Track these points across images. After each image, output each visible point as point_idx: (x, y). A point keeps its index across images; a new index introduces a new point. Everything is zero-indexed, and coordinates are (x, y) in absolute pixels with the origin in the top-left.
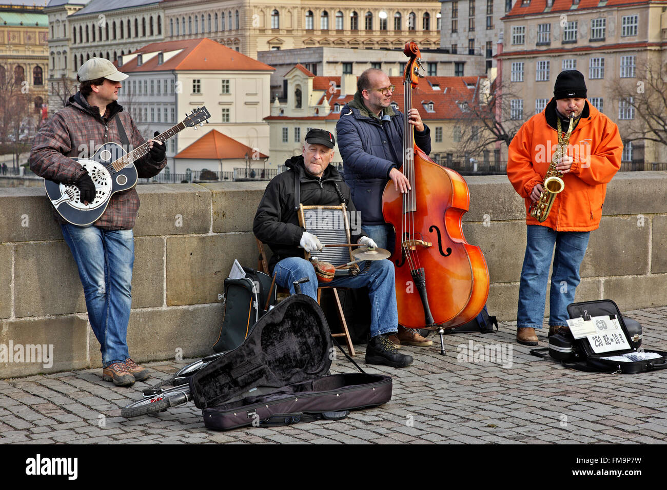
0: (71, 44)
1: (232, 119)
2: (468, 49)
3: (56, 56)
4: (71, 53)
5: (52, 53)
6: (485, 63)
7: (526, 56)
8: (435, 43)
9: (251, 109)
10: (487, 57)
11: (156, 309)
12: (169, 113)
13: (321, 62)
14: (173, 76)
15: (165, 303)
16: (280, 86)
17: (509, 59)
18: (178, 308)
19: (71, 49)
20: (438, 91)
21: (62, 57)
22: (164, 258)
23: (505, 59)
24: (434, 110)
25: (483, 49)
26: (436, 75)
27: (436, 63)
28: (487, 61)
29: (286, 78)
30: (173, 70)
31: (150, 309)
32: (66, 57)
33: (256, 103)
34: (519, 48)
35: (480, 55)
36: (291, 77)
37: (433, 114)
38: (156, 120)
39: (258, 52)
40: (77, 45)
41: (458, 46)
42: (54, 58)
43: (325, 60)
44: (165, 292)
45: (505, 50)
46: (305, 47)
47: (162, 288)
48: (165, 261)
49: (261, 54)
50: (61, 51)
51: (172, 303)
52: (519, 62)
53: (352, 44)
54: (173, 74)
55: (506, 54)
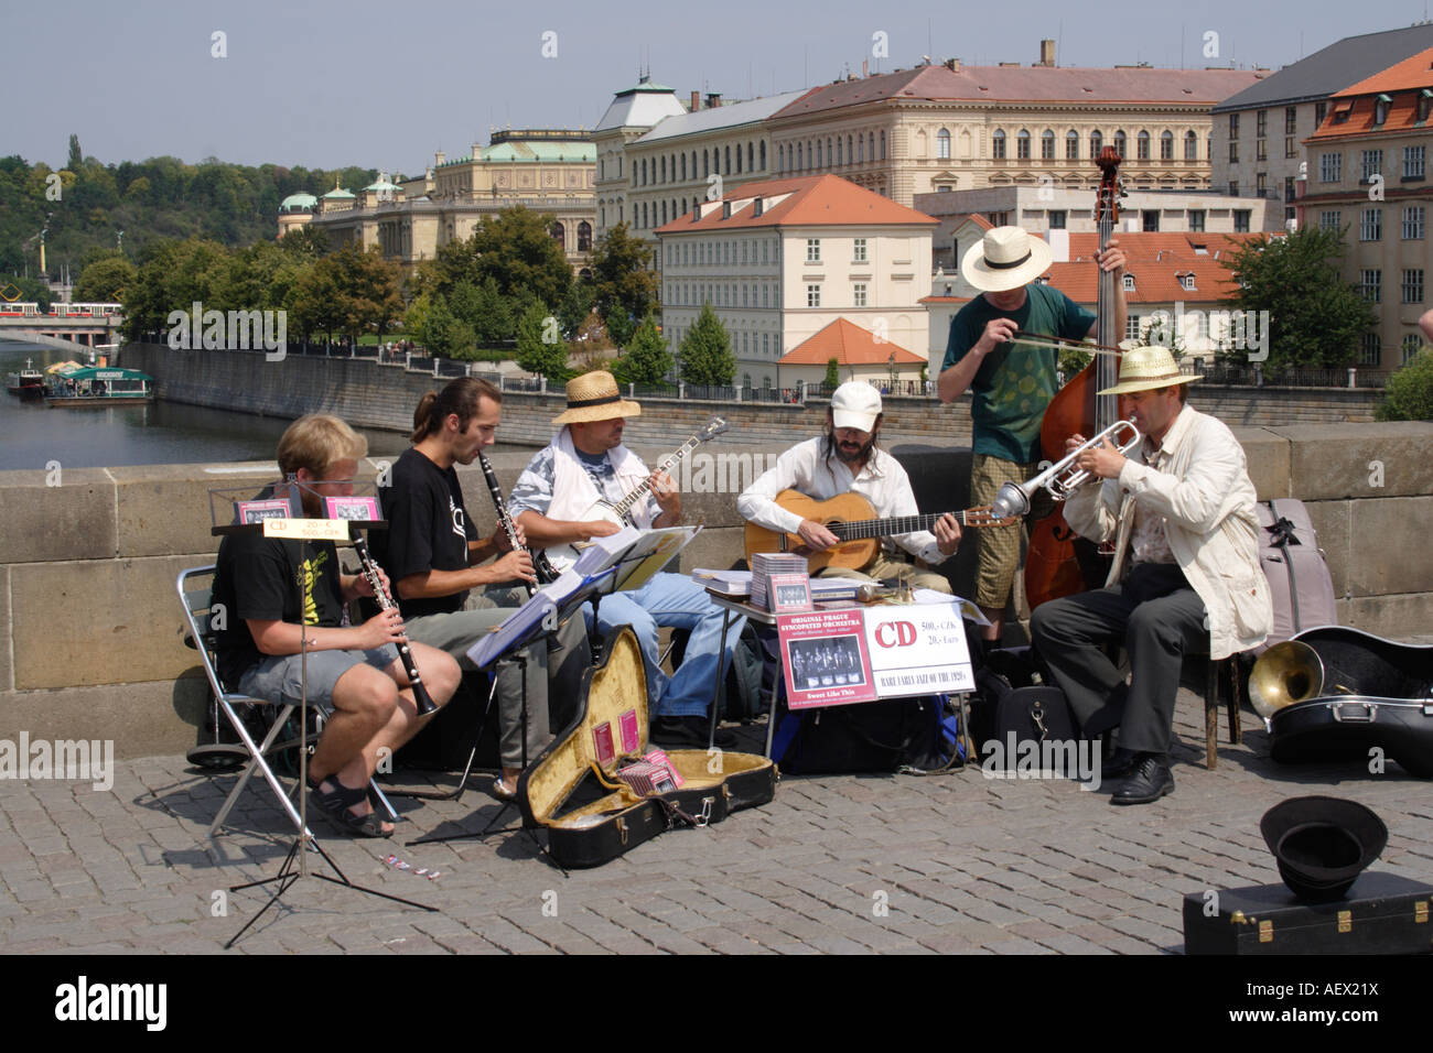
0: (628, 187)
1: (870, 303)
2: (1256, 189)
3: (606, 206)
4: (630, 201)
5: (602, 202)
6: (1284, 212)
7: (1344, 201)
8: (1204, 180)
9: (902, 286)
10: (1287, 202)
12: (771, 293)
13: (1014, 210)
14: (776, 235)
16: (950, 248)
17: (1315, 205)
19: (629, 194)
20: (1204, 256)
21: (616, 207)
23: (1310, 206)
24: (1195, 286)
25: (1280, 189)
26: (1203, 229)
27: (1202, 213)
28: (1287, 209)
29: (955, 235)
30: (777, 226)
32: (621, 208)
33: (909, 277)
34: (1333, 188)
35: (1276, 198)
36: (963, 234)
37: (1194, 292)
38: (750, 304)
39: (915, 195)
40: (639, 189)
41: (1240, 184)
42: (603, 210)
43: (1020, 207)
45: (1308, 192)
46: (992, 186)
49: (920, 200)
50: (615, 199)
52: (1331, 210)
53: (1069, 181)
54: (778, 231)
55: (1310, 198)
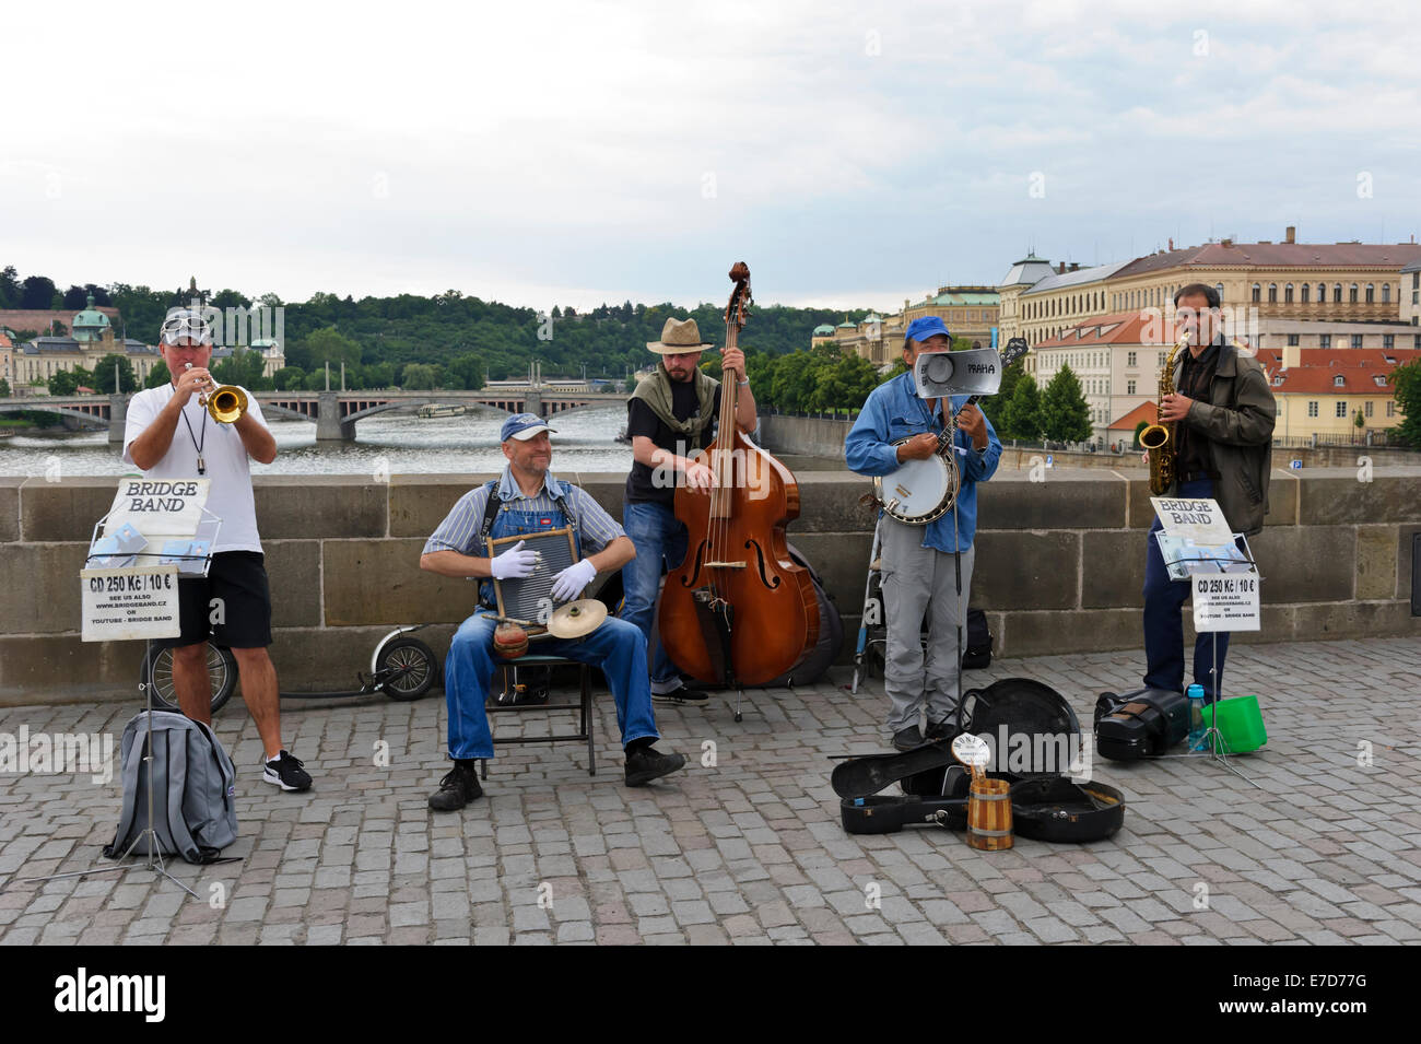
0: (1019, 320)
3: (1005, 332)
4: (1020, 329)
5: (1003, 329)
11: (310, 629)
12: (1104, 385)
14: (1108, 349)
15: (323, 621)
18: (340, 629)
22: (321, 567)
26: (1393, 347)
27: (1392, 336)
30: (1109, 344)
31: (301, 629)
32: (1015, 333)
40: (1025, 321)
42: (1003, 335)
44: (323, 610)
47: (318, 604)
48: (322, 571)
51: (333, 621)
54: (1110, 347)
